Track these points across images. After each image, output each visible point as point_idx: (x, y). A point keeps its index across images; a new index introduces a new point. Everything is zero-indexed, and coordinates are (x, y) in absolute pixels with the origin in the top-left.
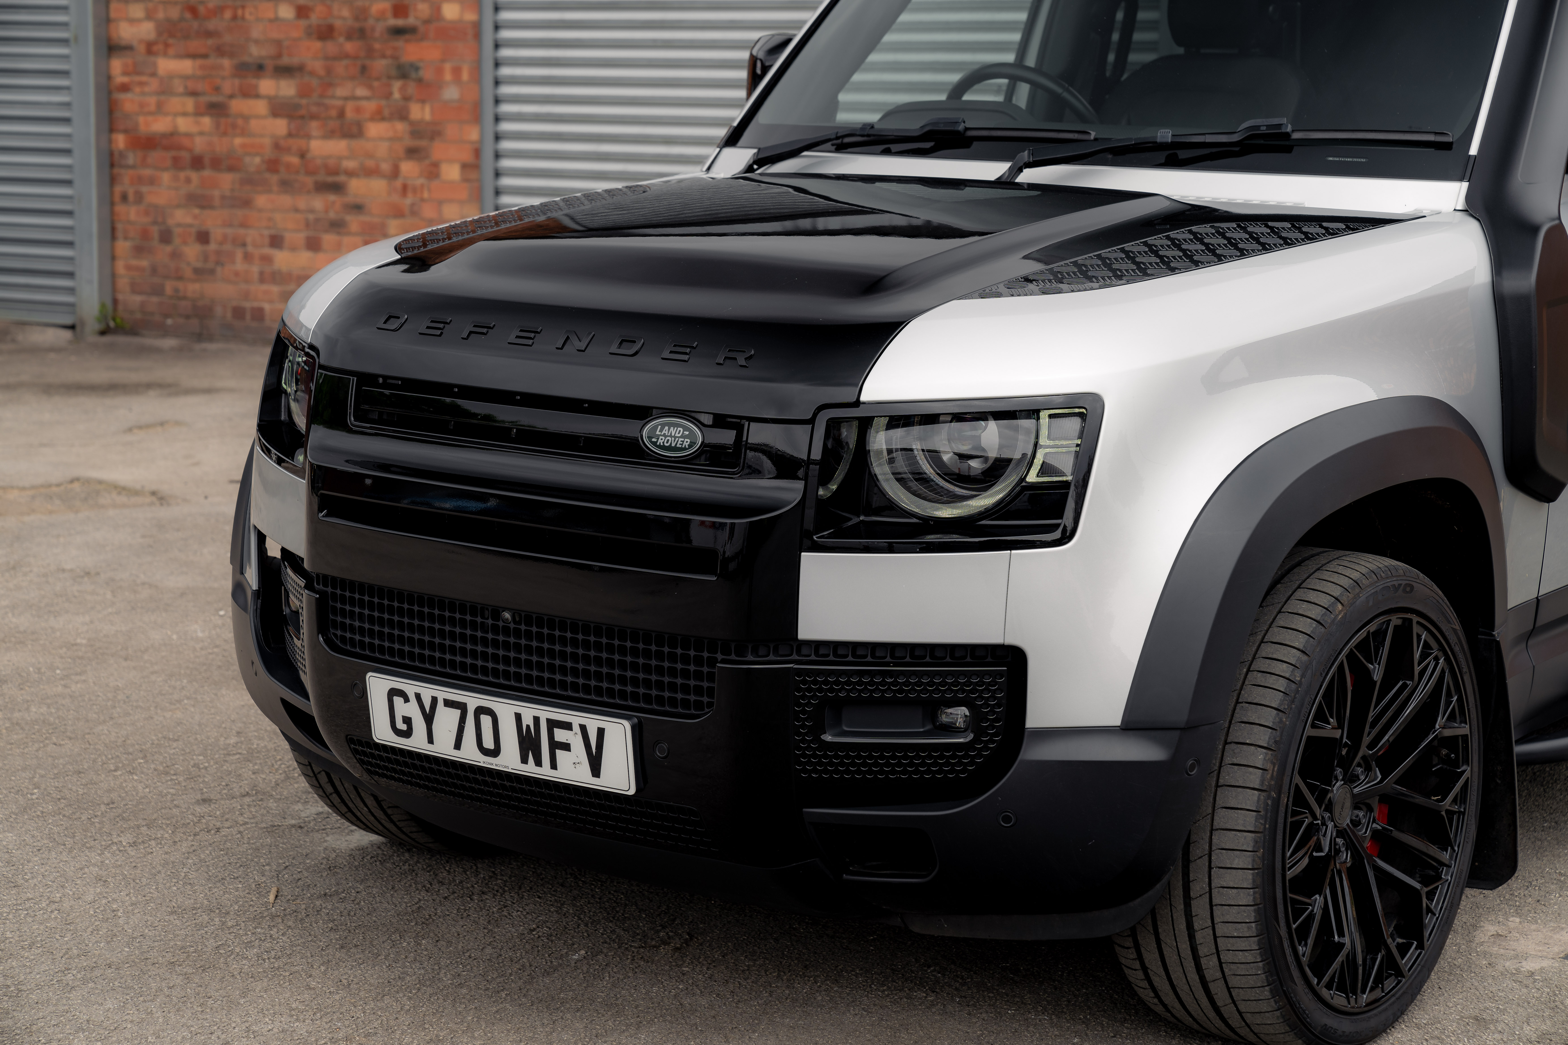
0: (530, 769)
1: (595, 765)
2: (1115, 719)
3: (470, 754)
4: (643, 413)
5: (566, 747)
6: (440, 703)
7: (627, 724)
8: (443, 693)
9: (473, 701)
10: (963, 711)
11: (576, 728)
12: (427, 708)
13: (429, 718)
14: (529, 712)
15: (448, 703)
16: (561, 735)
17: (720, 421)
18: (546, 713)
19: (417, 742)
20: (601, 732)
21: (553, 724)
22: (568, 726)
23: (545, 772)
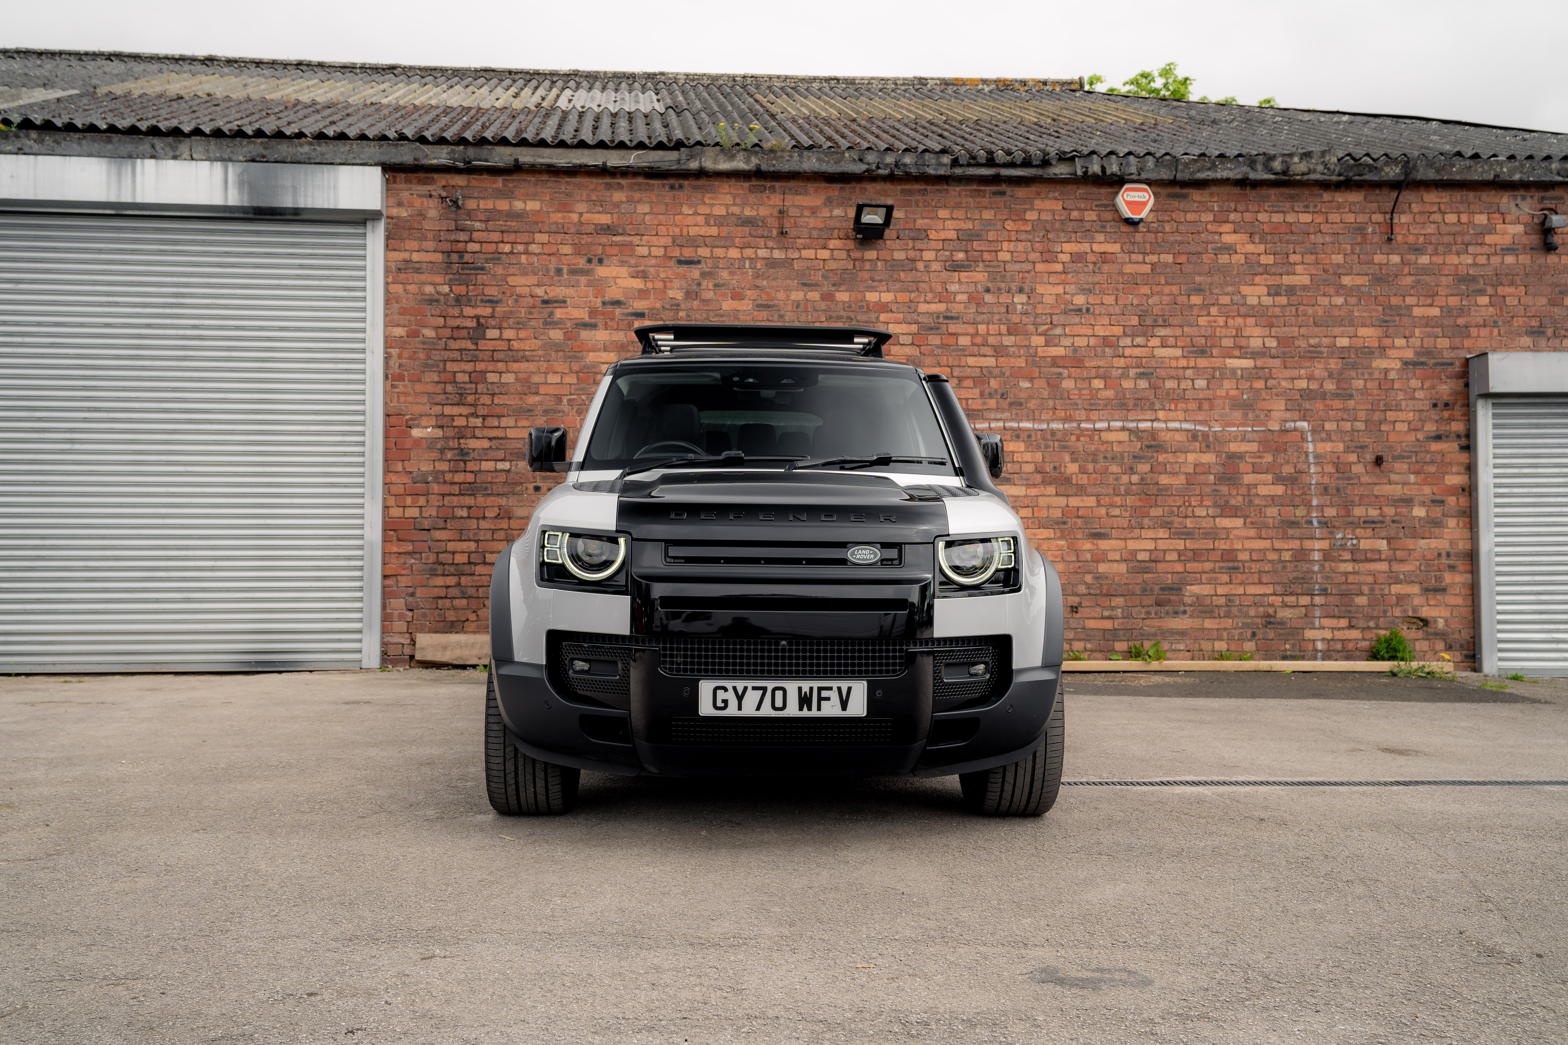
0: (805, 713)
1: (844, 705)
2: (1039, 663)
3: (767, 711)
4: (844, 545)
5: (828, 699)
6: (750, 689)
7: (865, 683)
8: (750, 684)
9: (770, 685)
10: (982, 666)
11: (835, 689)
12: (740, 693)
13: (740, 698)
14: (806, 685)
15: (754, 688)
16: (824, 694)
17: (885, 545)
18: (816, 684)
19: (732, 711)
20: (849, 689)
21: (820, 689)
22: (830, 689)
23: (814, 713)
